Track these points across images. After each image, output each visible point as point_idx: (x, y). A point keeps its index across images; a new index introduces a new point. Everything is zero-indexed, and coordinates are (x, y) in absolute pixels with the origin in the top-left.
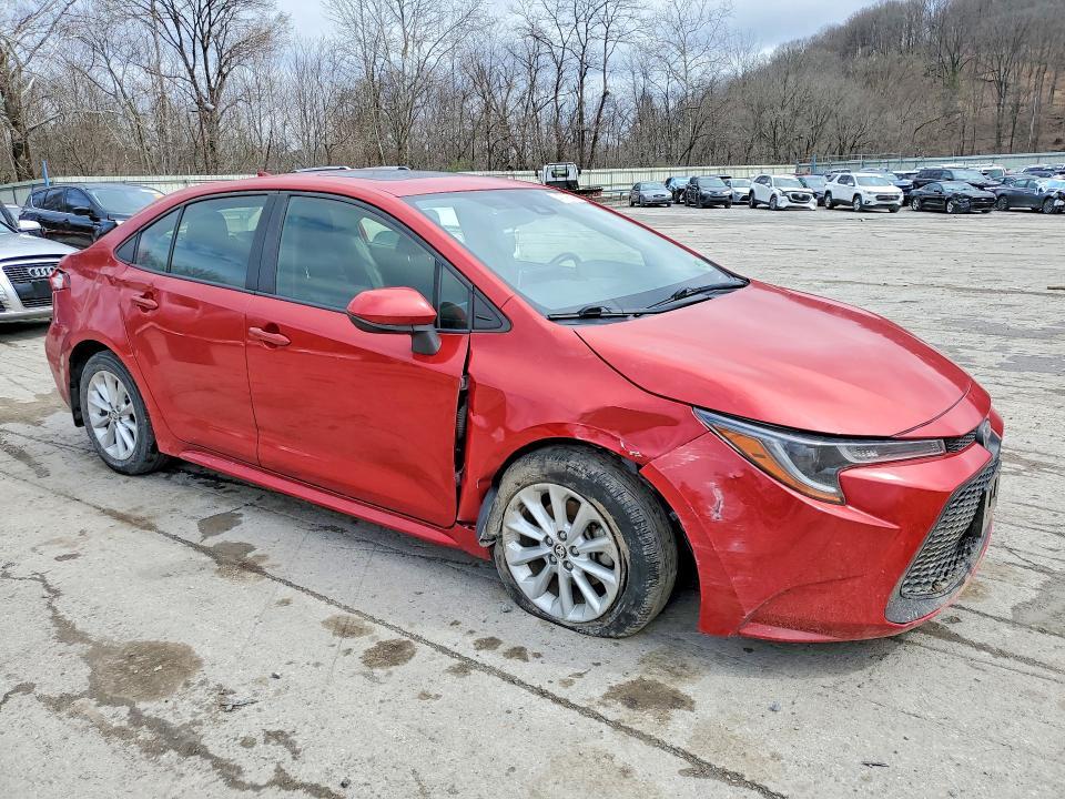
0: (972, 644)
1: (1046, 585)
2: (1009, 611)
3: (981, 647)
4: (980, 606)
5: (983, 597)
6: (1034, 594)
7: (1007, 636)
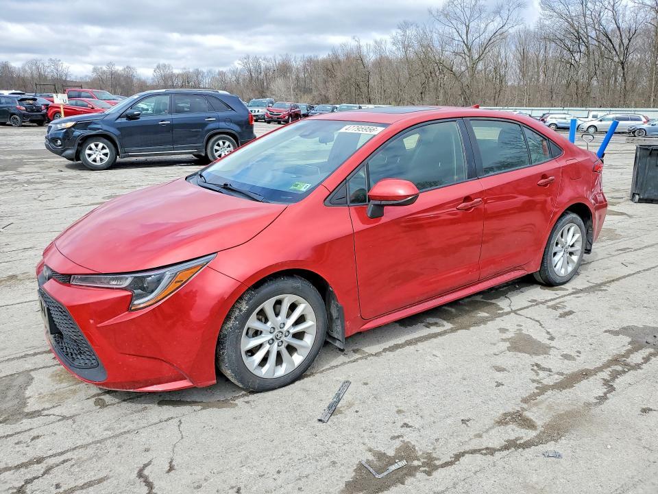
0: (39, 353)
1: (25, 404)
2: (34, 376)
3: (35, 354)
4: (50, 371)
5: (52, 376)
6: (28, 393)
7: (27, 365)
